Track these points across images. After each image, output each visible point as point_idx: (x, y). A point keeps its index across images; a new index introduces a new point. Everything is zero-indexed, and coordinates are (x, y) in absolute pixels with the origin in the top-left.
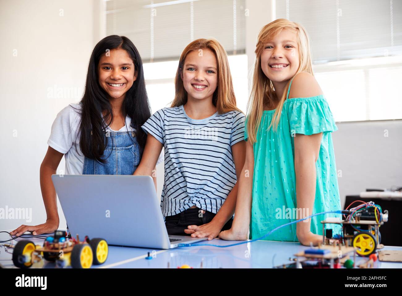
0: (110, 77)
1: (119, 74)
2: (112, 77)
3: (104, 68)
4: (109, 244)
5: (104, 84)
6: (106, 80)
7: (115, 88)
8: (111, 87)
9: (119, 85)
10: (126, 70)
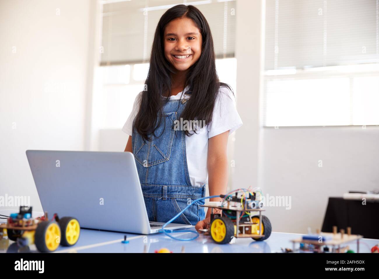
0: (175, 48)
1: (184, 45)
2: (177, 49)
3: (169, 40)
4: (82, 227)
5: (170, 57)
6: (171, 51)
7: (180, 60)
8: (176, 59)
9: (185, 56)
10: (192, 41)
